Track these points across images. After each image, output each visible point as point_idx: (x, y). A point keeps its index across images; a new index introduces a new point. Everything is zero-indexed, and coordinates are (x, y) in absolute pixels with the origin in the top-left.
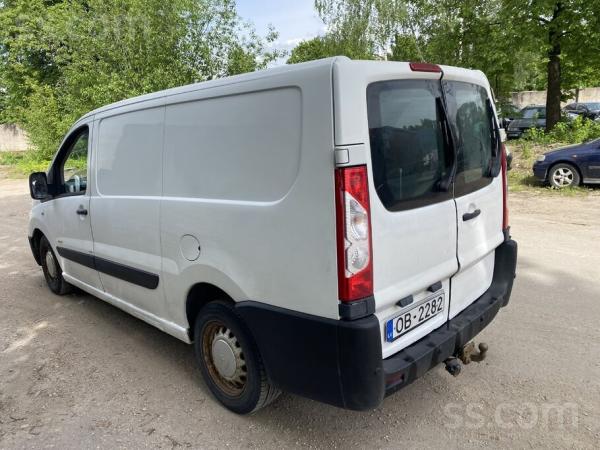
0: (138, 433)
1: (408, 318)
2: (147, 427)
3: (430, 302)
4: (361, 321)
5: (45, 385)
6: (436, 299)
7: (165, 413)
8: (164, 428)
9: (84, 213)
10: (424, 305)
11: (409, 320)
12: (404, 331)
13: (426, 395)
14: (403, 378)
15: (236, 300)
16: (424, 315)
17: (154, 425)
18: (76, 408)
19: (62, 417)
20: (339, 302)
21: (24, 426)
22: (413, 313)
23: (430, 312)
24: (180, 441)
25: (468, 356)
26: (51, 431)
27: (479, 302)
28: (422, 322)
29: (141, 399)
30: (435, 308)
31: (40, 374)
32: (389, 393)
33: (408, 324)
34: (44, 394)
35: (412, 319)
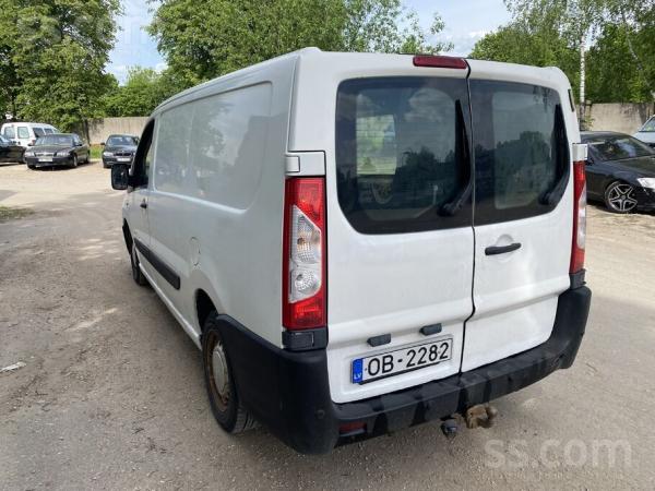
0: (128, 430)
1: (388, 360)
2: (139, 426)
3: (428, 347)
4: (304, 354)
5: (78, 368)
6: (438, 345)
7: (161, 416)
8: (152, 430)
9: (144, 206)
10: (416, 349)
11: (391, 363)
12: (380, 374)
13: (436, 456)
14: (365, 427)
15: (219, 312)
16: (415, 361)
17: (145, 424)
18: (91, 395)
19: (74, 400)
20: (282, 329)
21: (40, 401)
22: (396, 356)
23: (426, 358)
24: (158, 446)
25: (473, 420)
26: (59, 411)
27: (520, 358)
28: (411, 368)
29: (150, 397)
30: (436, 356)
31: (81, 356)
32: (343, 442)
33: (388, 367)
34: (73, 375)
35: (395, 362)
